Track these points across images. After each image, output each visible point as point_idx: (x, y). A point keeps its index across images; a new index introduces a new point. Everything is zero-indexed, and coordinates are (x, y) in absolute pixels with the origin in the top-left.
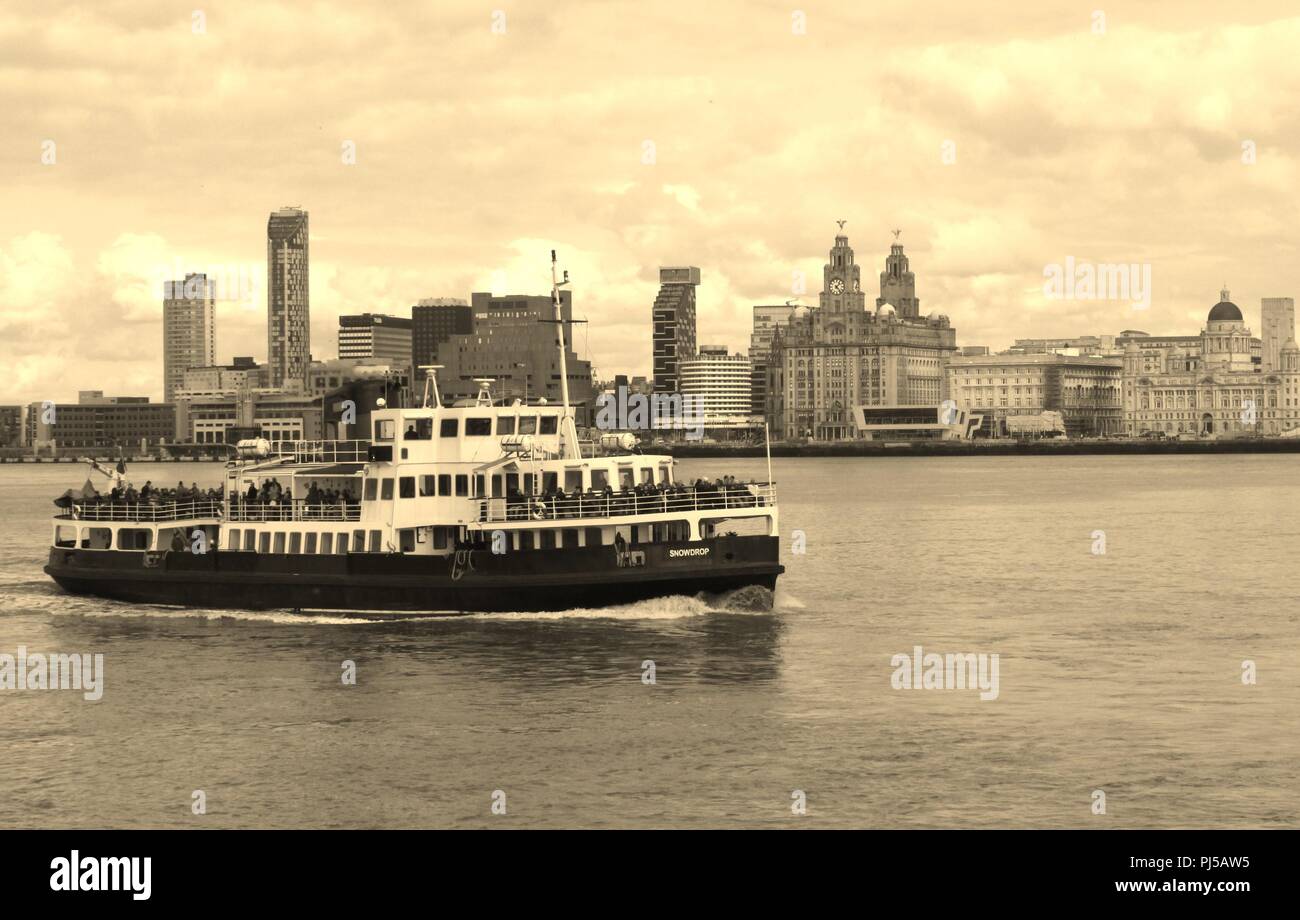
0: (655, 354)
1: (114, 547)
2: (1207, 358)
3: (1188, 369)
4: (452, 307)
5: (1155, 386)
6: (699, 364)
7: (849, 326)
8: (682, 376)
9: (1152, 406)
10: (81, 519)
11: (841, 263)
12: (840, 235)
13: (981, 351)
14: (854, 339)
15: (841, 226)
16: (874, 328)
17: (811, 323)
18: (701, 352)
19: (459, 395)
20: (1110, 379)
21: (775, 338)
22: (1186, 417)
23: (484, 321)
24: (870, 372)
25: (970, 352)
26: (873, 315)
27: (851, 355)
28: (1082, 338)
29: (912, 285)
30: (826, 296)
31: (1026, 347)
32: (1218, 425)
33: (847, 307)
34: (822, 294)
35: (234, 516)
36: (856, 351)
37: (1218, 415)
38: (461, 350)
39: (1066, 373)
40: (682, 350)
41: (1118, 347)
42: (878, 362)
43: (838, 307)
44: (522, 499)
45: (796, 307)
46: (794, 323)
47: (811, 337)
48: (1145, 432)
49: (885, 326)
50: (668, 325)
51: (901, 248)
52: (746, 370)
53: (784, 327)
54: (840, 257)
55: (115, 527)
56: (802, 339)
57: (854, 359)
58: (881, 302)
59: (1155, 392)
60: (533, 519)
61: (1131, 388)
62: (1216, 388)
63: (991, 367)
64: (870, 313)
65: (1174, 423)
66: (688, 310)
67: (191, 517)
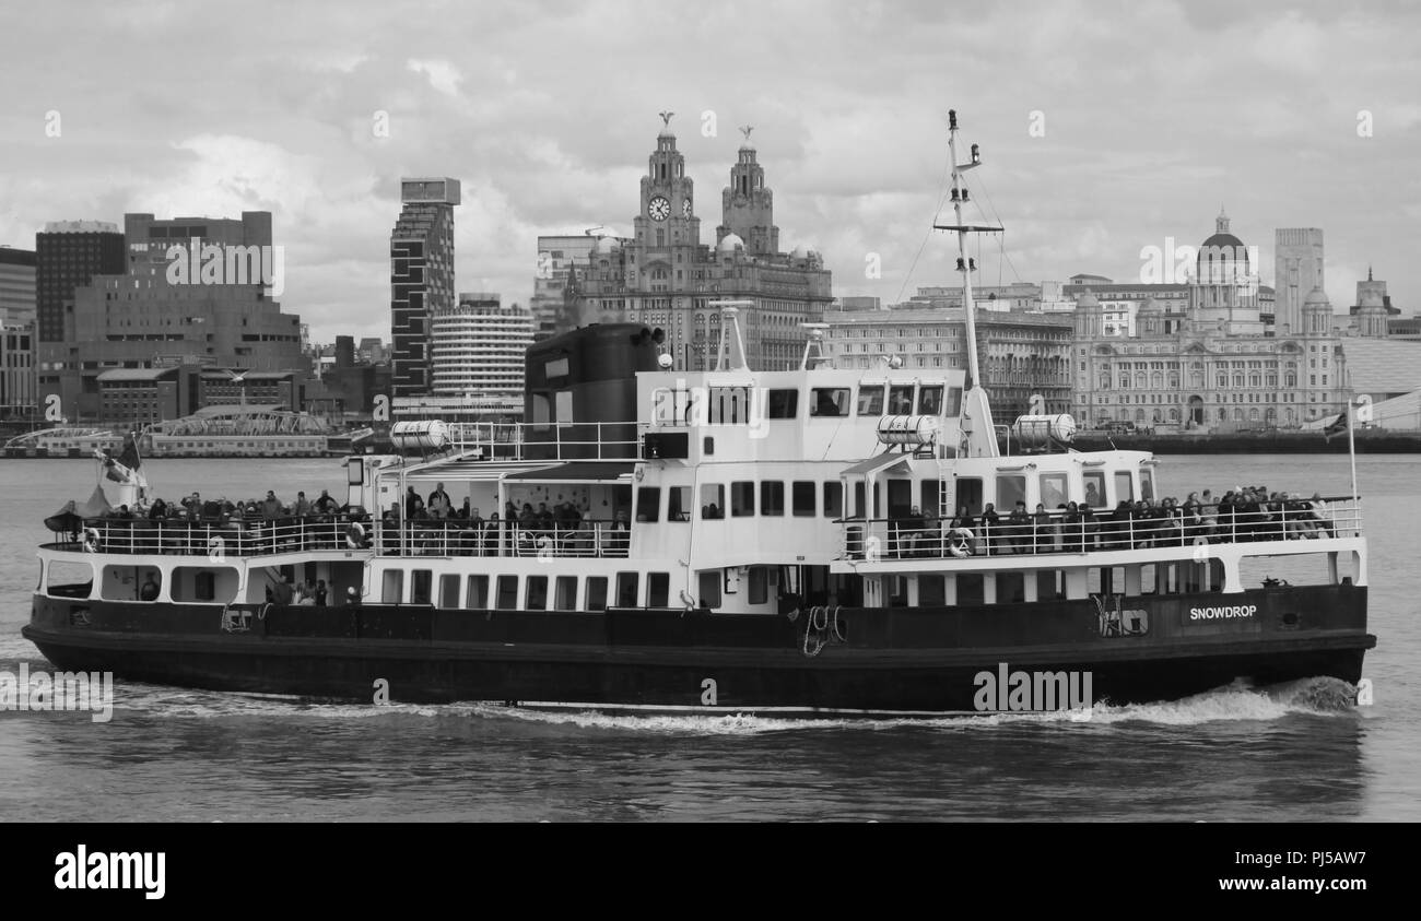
0: (394, 305)
1: (165, 596)
2: (1196, 315)
3: (1168, 331)
4: (95, 235)
5: (1122, 356)
6: (460, 321)
7: (677, 267)
8: (432, 338)
9: (1116, 384)
10: (101, 550)
11: (666, 173)
12: (664, 134)
13: (870, 304)
14: (682, 284)
15: (666, 121)
16: (713, 269)
17: (622, 262)
18: (461, 303)
19: (106, 363)
20: (1053, 345)
21: (570, 283)
22: (1165, 401)
23: (143, 256)
24: (708, 333)
25: (852, 306)
26: (712, 250)
27: (679, 308)
28: (1015, 286)
29: (769, 207)
30: (644, 223)
31: (933, 298)
32: (1212, 413)
33: (674, 239)
34: (639, 219)
35: (392, 548)
36: (686, 303)
37: (1212, 399)
38: (109, 297)
39: (991, 336)
40: (434, 299)
41: (1067, 299)
42: (719, 319)
43: (660, 239)
44: (916, 522)
45: (599, 238)
46: (596, 262)
47: (622, 281)
48: (1106, 422)
49: (728, 267)
50: (413, 263)
51: (753, 153)
52: (527, 330)
53: (583, 267)
54: (663, 166)
55: (166, 565)
56: (610, 285)
57: (685, 314)
58: (723, 231)
59: (1120, 364)
60: (949, 554)
61: (1085, 358)
62: (1209, 359)
63: (883, 327)
64: (707, 248)
65: (1146, 409)
66: (442, 242)
67: (297, 548)
